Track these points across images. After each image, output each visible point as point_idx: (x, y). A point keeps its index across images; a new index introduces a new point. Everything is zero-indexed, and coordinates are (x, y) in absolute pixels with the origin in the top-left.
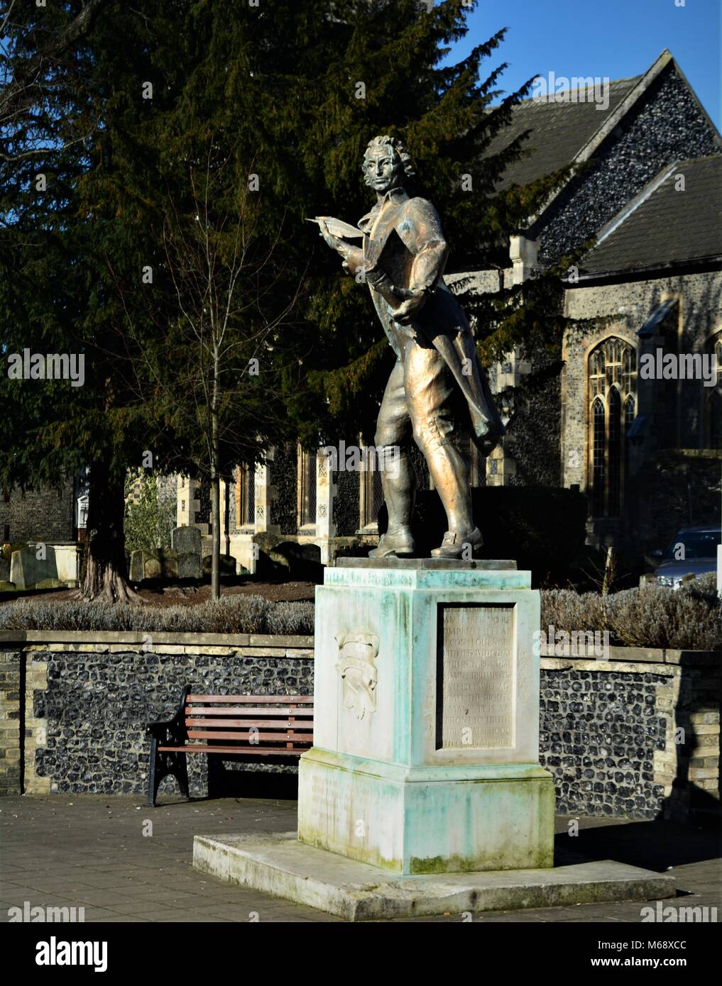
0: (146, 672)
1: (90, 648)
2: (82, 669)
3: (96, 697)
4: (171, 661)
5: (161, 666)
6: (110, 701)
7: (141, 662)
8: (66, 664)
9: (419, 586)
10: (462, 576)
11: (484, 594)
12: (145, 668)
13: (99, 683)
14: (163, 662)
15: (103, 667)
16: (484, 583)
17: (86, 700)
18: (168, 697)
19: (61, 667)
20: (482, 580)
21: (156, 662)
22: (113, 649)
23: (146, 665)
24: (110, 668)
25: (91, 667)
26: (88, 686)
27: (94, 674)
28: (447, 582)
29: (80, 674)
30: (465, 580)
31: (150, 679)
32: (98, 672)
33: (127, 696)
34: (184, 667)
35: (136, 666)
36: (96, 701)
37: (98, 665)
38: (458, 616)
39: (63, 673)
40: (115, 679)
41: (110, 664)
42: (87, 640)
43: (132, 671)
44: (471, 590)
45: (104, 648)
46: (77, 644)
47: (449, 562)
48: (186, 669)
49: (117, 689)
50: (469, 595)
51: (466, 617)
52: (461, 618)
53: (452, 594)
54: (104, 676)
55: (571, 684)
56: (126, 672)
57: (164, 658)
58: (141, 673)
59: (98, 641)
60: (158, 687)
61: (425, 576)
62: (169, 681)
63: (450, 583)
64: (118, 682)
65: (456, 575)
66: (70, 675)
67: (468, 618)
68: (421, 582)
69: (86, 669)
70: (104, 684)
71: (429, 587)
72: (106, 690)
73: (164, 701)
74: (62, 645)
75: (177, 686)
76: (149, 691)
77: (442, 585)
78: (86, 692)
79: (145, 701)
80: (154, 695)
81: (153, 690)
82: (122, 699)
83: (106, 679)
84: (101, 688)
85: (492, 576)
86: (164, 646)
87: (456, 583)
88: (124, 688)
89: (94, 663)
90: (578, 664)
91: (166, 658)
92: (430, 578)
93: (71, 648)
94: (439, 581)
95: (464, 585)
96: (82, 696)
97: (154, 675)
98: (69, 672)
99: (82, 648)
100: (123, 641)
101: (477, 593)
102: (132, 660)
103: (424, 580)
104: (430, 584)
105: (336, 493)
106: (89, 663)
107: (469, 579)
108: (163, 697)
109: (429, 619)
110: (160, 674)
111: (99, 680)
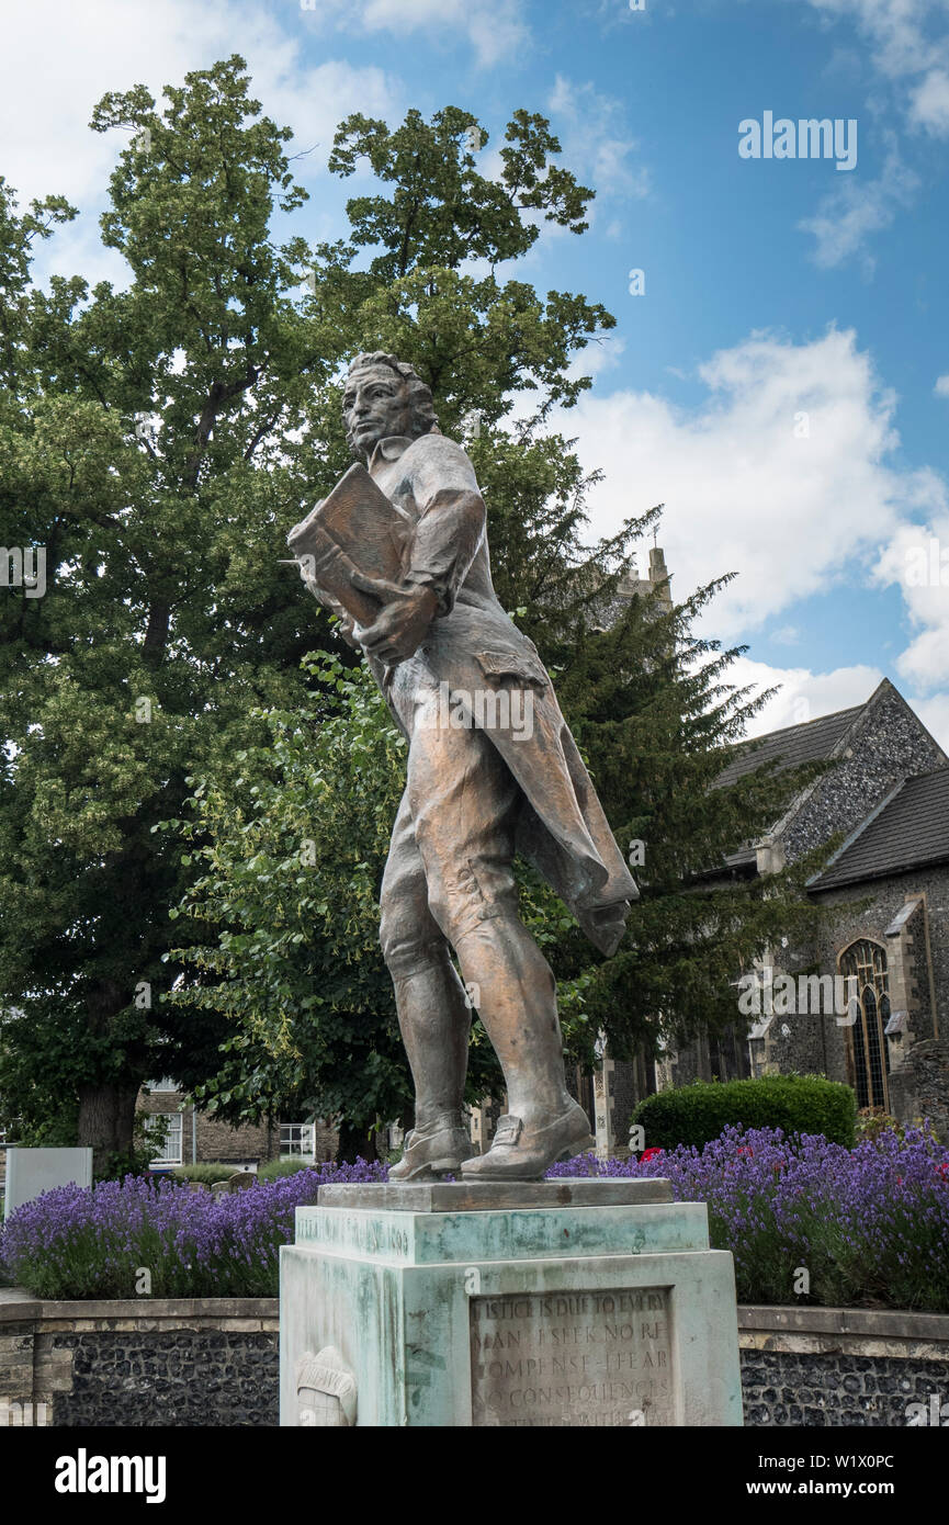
0: (209, 1361)
1: (130, 1326)
2: (121, 1357)
3: (140, 1402)
4: (243, 1344)
5: (229, 1351)
6: (159, 1407)
7: (202, 1346)
8: (99, 1350)
9: (421, 1257)
10: (534, 1224)
11: (589, 1268)
12: (208, 1354)
13: (144, 1379)
14: (233, 1344)
15: (149, 1354)
16: (591, 1238)
17: (125, 1406)
18: (239, 1400)
19: (92, 1357)
20: (586, 1230)
21: (223, 1346)
22: (163, 1327)
23: (209, 1350)
24: (159, 1355)
25: (133, 1354)
26: (129, 1384)
27: (137, 1365)
28: (496, 1242)
29: (119, 1365)
30: (541, 1235)
31: (215, 1372)
32: (142, 1362)
33: (183, 1398)
34: (263, 1352)
35: (195, 1351)
36: (140, 1407)
37: (143, 1351)
38: (528, 1328)
39: (94, 1365)
40: (165, 1371)
41: (159, 1350)
42: (126, 1314)
43: (189, 1359)
44: (555, 1259)
45: (151, 1325)
46: (112, 1321)
47: (502, 1191)
48: (265, 1355)
49: (168, 1389)
50: (549, 1271)
51: (547, 1328)
52: (535, 1332)
53: (509, 1270)
54: (150, 1367)
55: (842, 1378)
56: (182, 1362)
57: (234, 1339)
58: (202, 1363)
59: (140, 1314)
60: (225, 1383)
61: (438, 1230)
62: (241, 1374)
63: (503, 1241)
64: (171, 1379)
65: (519, 1222)
66: (104, 1367)
67: (554, 1332)
68: (426, 1244)
69: (126, 1358)
70: (151, 1380)
71: (448, 1256)
72: (154, 1391)
73: (234, 1405)
74: (93, 1323)
75: (252, 1382)
76: (212, 1391)
77: (482, 1250)
78: (126, 1393)
79: (209, 1405)
80: (220, 1397)
81: (219, 1389)
82: (176, 1403)
83: (154, 1372)
84: (146, 1386)
85: (609, 1221)
86: (233, 1321)
87: (520, 1242)
88: (177, 1385)
89: (137, 1348)
90: (850, 1344)
91: (236, 1339)
92: (450, 1232)
93: (105, 1327)
94: (474, 1238)
95: (541, 1248)
96: (120, 1400)
97: (220, 1365)
98: (103, 1364)
99: (120, 1327)
100: (175, 1314)
101: (572, 1266)
102: (190, 1343)
103: (435, 1241)
104: (450, 1249)
105: (613, 1106)
106: (130, 1349)
107: (551, 1231)
108: (234, 1401)
109: (449, 1340)
110: (228, 1364)
111: (144, 1375)
